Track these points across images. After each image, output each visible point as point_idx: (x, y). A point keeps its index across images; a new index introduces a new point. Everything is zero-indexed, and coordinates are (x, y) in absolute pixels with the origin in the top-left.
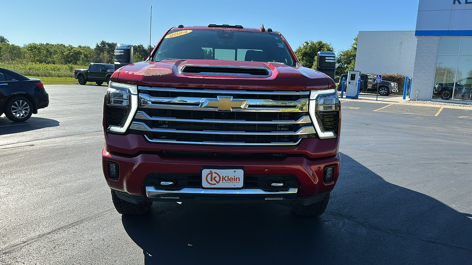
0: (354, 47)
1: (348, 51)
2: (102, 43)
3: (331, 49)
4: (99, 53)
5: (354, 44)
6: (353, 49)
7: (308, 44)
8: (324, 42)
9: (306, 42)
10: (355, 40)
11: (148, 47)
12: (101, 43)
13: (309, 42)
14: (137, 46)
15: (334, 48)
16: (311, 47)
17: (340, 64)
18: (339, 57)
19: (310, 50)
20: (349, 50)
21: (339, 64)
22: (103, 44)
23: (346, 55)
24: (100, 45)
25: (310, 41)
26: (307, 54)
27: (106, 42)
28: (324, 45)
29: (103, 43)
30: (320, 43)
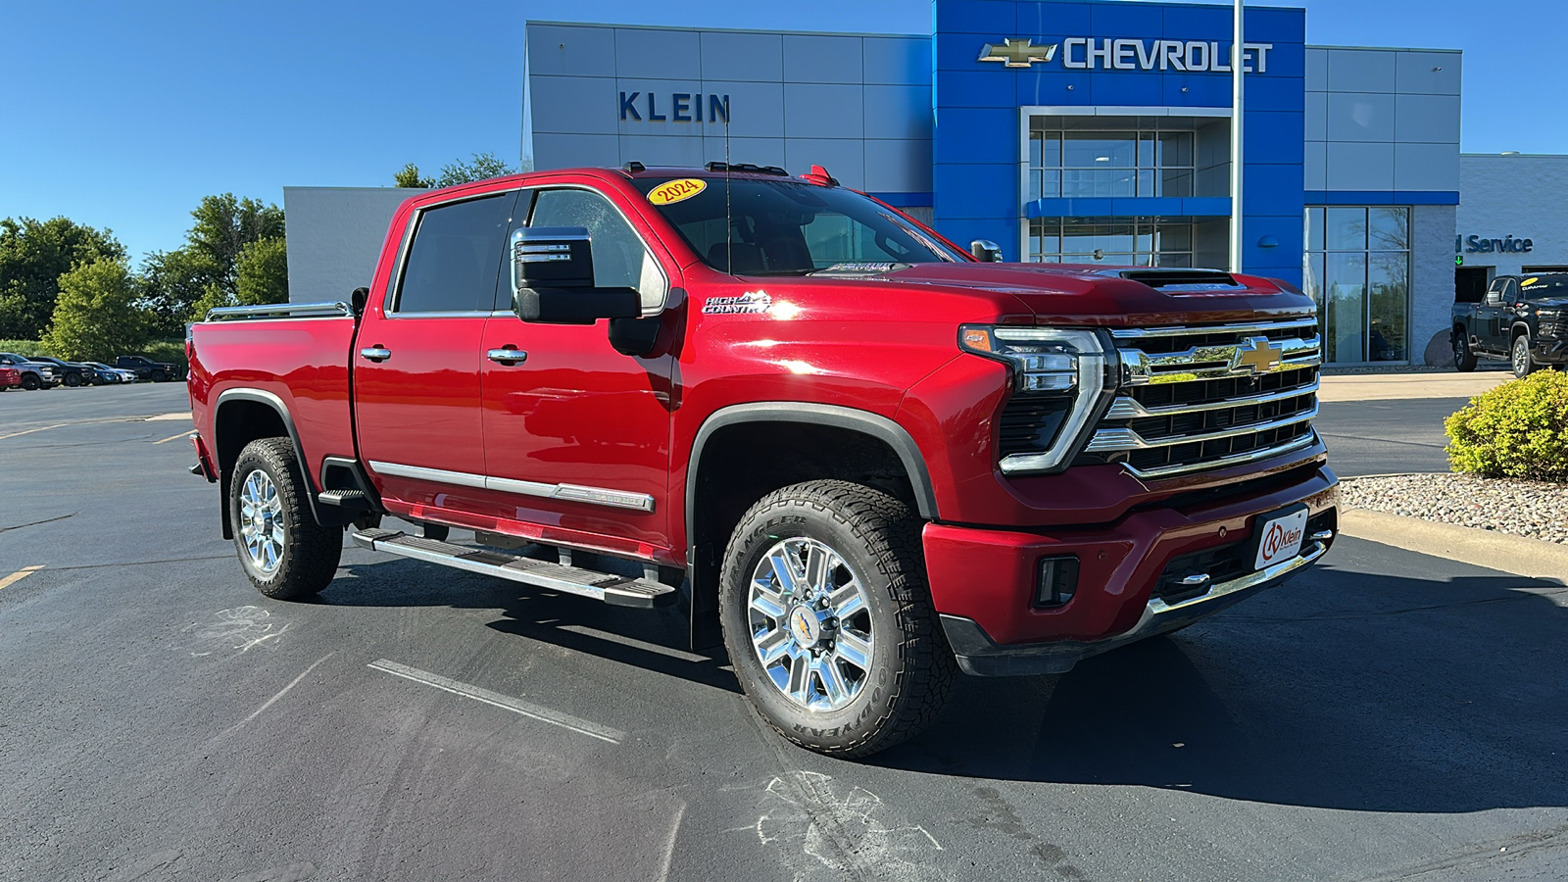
0: (196, 241)
1: (180, 253)
3: (113, 249)
5: (198, 230)
6: (196, 248)
7: (14, 229)
8: (78, 223)
9: (5, 224)
10: (197, 216)
13: (18, 223)
15: (122, 246)
16: (29, 239)
17: (158, 300)
18: (149, 276)
19: (30, 253)
20: (181, 249)
21: (155, 300)
23: (177, 269)
25: (24, 218)
26: (21, 267)
28: (81, 233)
30: (64, 226)
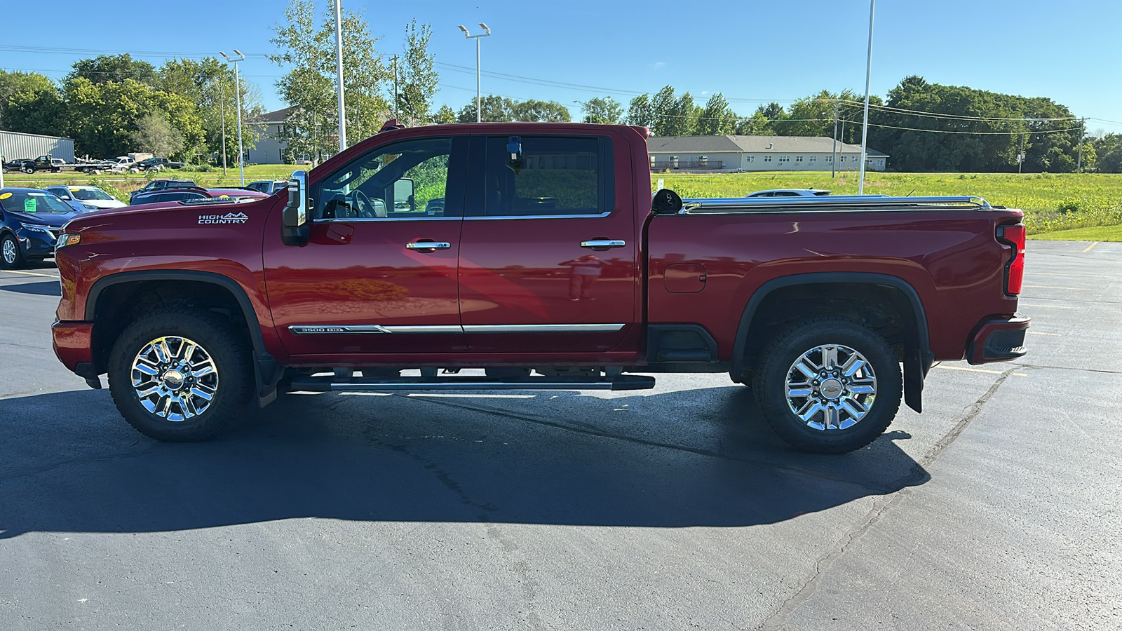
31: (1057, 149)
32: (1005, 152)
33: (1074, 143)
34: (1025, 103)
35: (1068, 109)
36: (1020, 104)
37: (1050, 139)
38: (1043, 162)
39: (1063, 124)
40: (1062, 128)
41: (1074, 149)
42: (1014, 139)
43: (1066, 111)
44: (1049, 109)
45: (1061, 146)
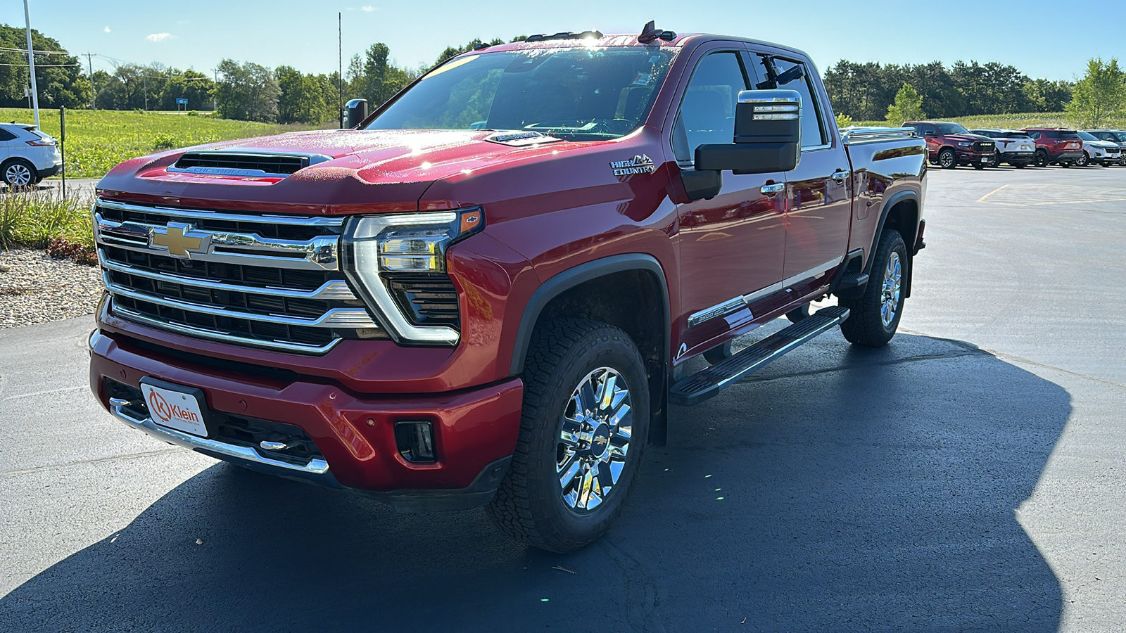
2: (839, 66)
4: (832, 89)
11: (955, 66)
12: (837, 65)
14: (926, 65)
22: (842, 69)
24: (834, 71)
27: (850, 63)
29: (843, 66)
31: (56, 84)
32: (6, 85)
33: (73, 79)
34: (14, 33)
35: (59, 43)
36: (9, 33)
37: (48, 73)
38: (46, 97)
39: (58, 59)
40: (58, 63)
41: (74, 84)
42: (14, 71)
43: (57, 45)
44: (41, 42)
45: (61, 81)
